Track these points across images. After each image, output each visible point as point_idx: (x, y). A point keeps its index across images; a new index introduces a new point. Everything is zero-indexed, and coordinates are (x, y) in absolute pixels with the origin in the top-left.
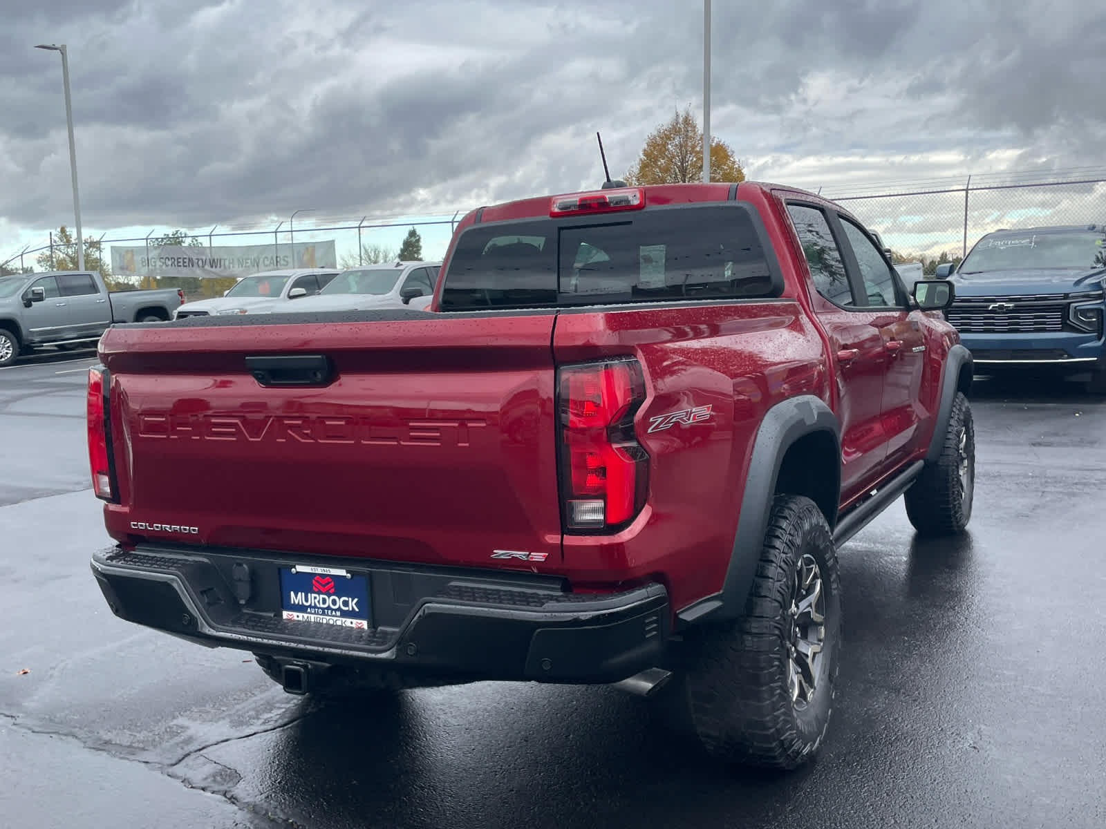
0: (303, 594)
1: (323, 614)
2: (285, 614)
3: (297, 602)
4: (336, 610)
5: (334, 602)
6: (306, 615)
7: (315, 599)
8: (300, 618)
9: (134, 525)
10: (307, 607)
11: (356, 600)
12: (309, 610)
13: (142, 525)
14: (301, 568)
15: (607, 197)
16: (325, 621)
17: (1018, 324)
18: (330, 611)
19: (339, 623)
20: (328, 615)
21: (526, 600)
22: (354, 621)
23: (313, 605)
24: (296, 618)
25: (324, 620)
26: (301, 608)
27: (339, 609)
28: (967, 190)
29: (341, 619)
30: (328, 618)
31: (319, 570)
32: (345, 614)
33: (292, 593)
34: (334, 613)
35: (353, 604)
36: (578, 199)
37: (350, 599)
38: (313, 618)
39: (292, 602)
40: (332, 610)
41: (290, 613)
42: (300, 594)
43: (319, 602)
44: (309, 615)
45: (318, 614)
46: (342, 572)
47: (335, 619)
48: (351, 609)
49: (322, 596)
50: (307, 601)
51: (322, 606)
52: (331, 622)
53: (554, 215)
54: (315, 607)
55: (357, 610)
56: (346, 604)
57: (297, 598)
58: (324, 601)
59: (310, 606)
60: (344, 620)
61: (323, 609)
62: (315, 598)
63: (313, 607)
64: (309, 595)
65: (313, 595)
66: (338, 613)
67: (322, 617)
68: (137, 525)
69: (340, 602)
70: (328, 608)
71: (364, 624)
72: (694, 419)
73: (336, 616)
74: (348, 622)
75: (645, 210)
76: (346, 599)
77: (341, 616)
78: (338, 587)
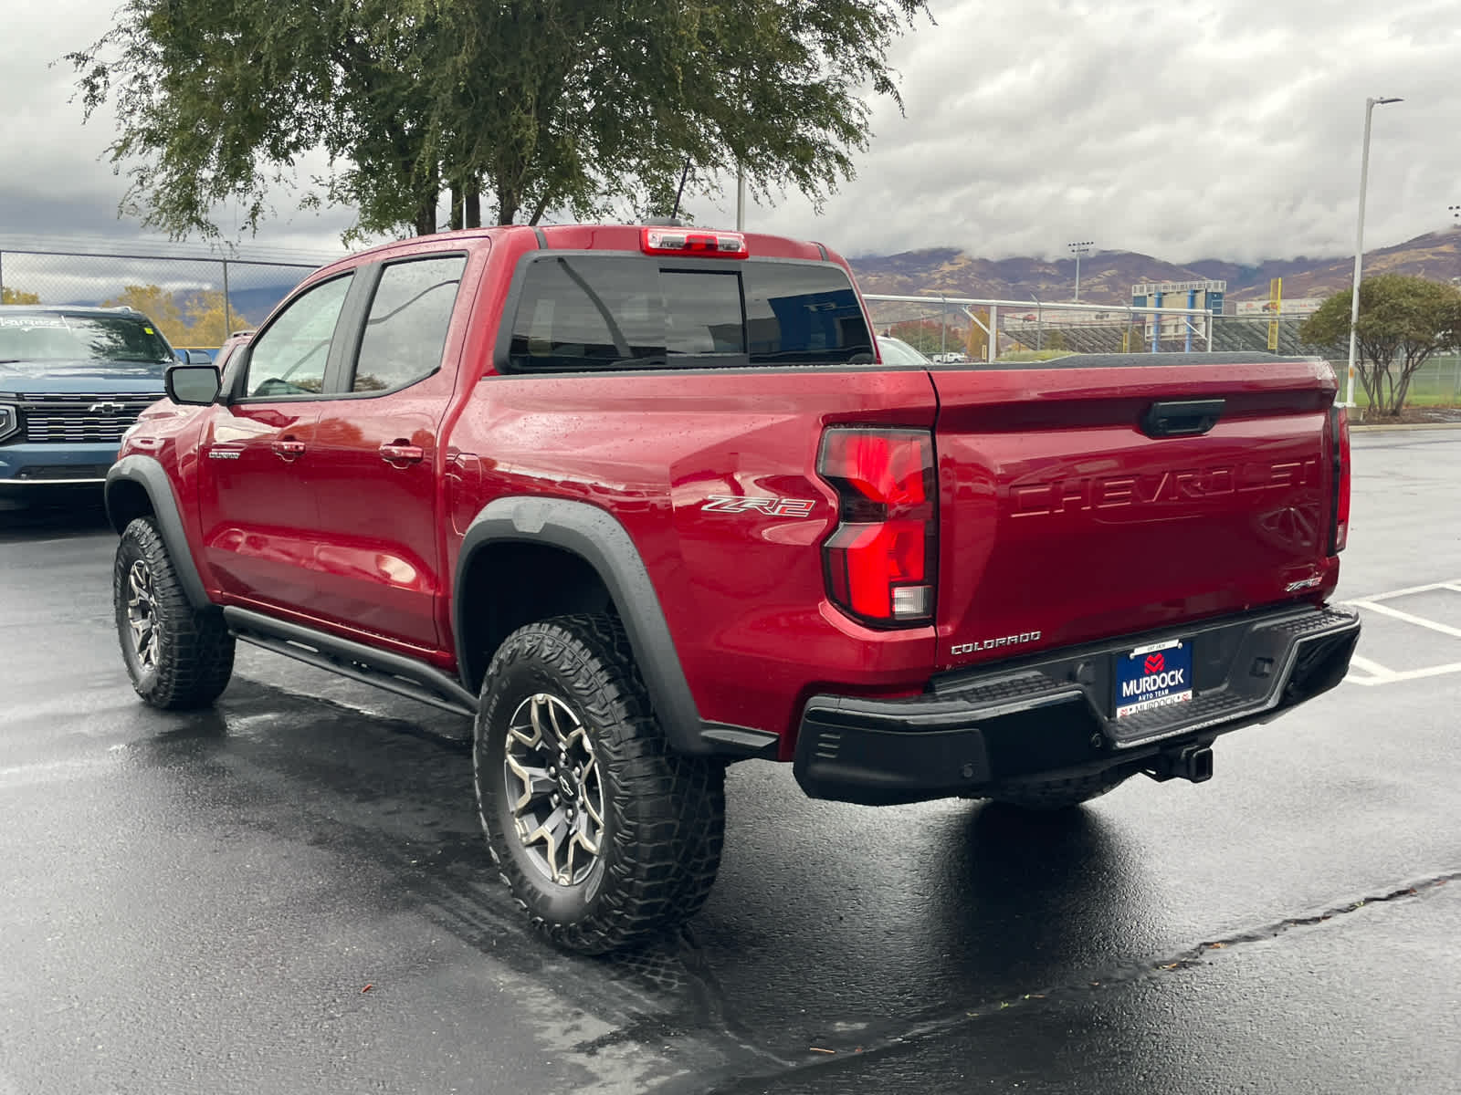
0: (1135, 681)
1: (1154, 697)
2: (1119, 712)
3: (1128, 694)
4: (1164, 689)
5: (1163, 680)
6: (1139, 705)
7: (1147, 682)
8: (1134, 711)
9: (957, 650)
10: (1138, 695)
11: (1181, 671)
12: (1140, 698)
13: (969, 647)
14: (1140, 651)
15: (718, 239)
16: (1157, 705)
18: (1160, 692)
20: (1158, 697)
22: (1181, 695)
23: (1144, 690)
24: (1129, 713)
26: (1133, 699)
27: (1168, 686)
29: (1169, 697)
30: (1159, 700)
31: (1155, 647)
32: (1173, 690)
33: (1125, 684)
35: (1178, 675)
36: (685, 236)
37: (1177, 672)
39: (1124, 695)
41: (1123, 708)
42: (1132, 682)
43: (1150, 685)
44: (1142, 704)
46: (1174, 644)
48: (1177, 683)
49: (1153, 677)
51: (1153, 688)
52: (1162, 704)
53: (646, 250)
54: (1147, 692)
55: (1182, 681)
57: (1128, 689)
58: (1155, 682)
59: (1142, 694)
60: (1172, 696)
61: (1153, 692)
64: (1141, 680)
65: (1145, 679)
66: (1167, 691)
67: (1153, 701)
68: (960, 649)
69: (1168, 679)
70: (1160, 689)
71: (1190, 694)
74: (1176, 698)
75: (749, 259)
76: (1174, 673)
77: (1170, 693)
78: (1167, 661)
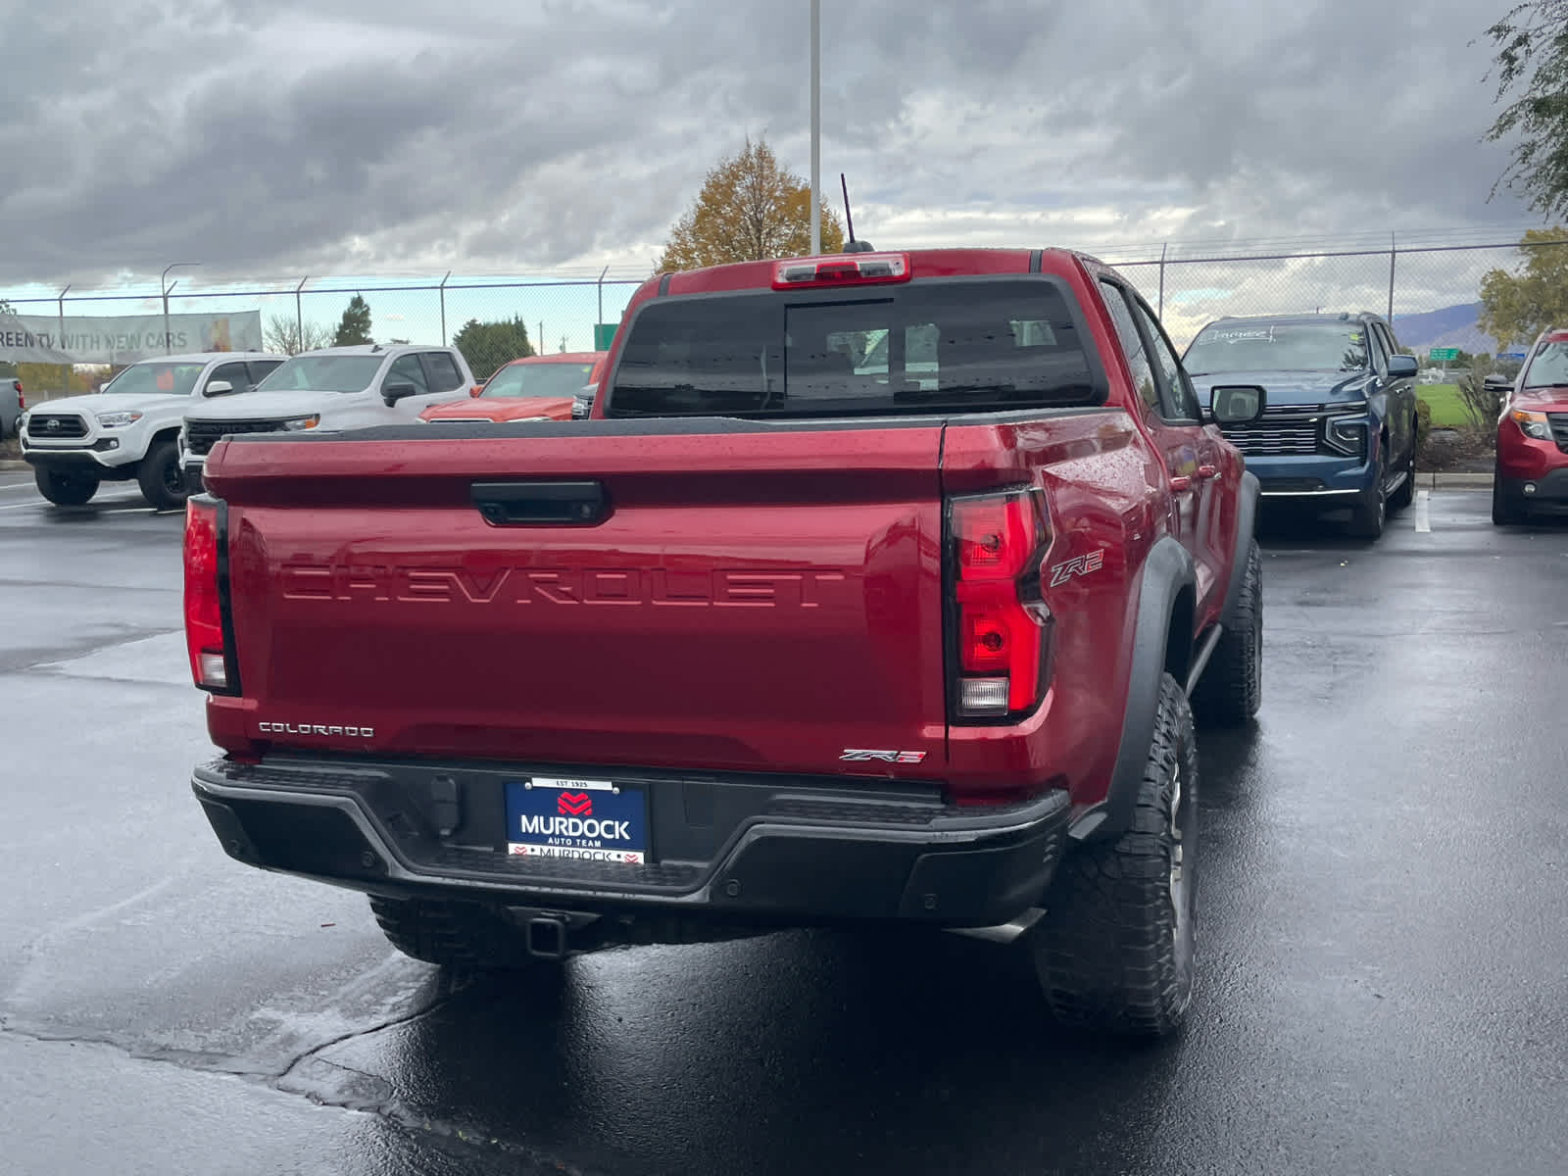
0: (542, 818)
1: (574, 844)
2: (512, 848)
3: (531, 830)
4: (593, 839)
5: (591, 828)
6: (546, 848)
7: (559, 824)
8: (537, 853)
9: (264, 727)
10: (547, 837)
11: (626, 824)
12: (550, 841)
13: (279, 726)
14: (538, 782)
15: (858, 263)
16: (576, 856)
17: (1259, 444)
18: (584, 842)
19: (599, 857)
20: (581, 846)
21: (902, 816)
22: (624, 854)
23: (557, 833)
24: (529, 853)
25: (576, 853)
26: (538, 838)
27: (599, 837)
28: (1162, 263)
29: (602, 851)
30: (581, 850)
31: (570, 784)
32: (607, 844)
33: (524, 818)
34: (591, 843)
35: (621, 830)
36: (815, 266)
37: (617, 823)
38: (557, 851)
39: (524, 830)
40: (588, 839)
41: (521, 846)
42: (536, 818)
43: (567, 828)
44: (551, 848)
45: (565, 845)
46: (607, 786)
47: (592, 851)
48: (617, 837)
49: (571, 820)
50: (547, 826)
51: (571, 834)
52: (587, 856)
53: (777, 287)
54: (561, 835)
55: (627, 837)
56: (609, 829)
57: (530, 824)
58: (575, 827)
59: (553, 835)
60: (607, 852)
61: (573, 839)
62: (561, 823)
63: (558, 836)
64: (551, 819)
65: (558, 819)
66: (598, 844)
67: (571, 849)
68: (270, 727)
69: (600, 828)
70: (583, 836)
71: (640, 857)
72: (1088, 569)
73: (594, 848)
74: (612, 855)
75: (911, 283)
76: (611, 823)
77: (603, 847)
78: (598, 807)
